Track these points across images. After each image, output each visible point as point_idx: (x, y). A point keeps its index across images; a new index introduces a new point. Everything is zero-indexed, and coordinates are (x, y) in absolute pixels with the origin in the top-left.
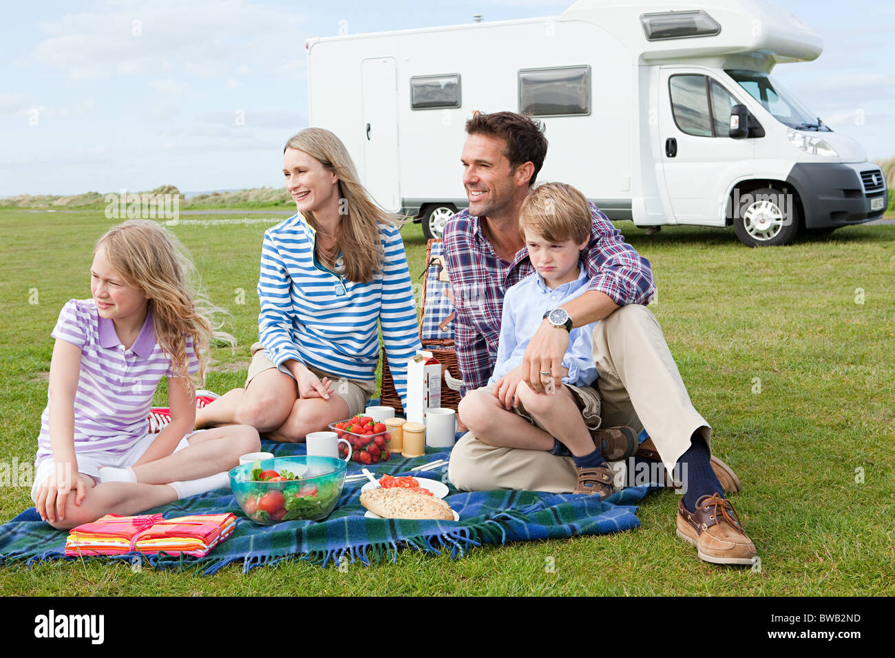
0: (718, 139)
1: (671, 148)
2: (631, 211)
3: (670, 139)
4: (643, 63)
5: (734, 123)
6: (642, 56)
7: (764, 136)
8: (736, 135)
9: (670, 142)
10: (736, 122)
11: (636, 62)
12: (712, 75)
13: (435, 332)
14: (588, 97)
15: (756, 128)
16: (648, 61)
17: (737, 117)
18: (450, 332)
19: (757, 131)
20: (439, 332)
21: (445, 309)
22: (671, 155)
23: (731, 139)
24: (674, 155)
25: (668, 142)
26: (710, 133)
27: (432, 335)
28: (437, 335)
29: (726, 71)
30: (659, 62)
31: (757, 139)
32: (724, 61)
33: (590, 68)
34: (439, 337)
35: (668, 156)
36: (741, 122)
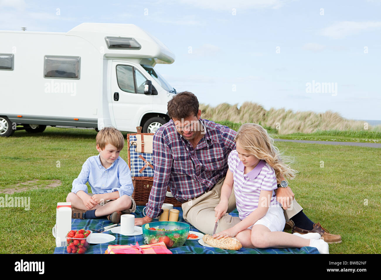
0: (137, 94)
1: (116, 97)
2: (97, 124)
3: (116, 93)
4: (105, 58)
5: (146, 88)
6: (105, 55)
7: (157, 94)
8: (147, 93)
9: (116, 94)
10: (147, 88)
11: (102, 58)
12: (135, 66)
13: (137, 174)
14: (79, 71)
15: (154, 91)
16: (107, 57)
17: (148, 86)
18: (143, 174)
19: (154, 92)
20: (139, 174)
21: (140, 164)
22: (116, 100)
23: (145, 95)
24: (118, 100)
25: (115, 94)
26: (134, 92)
27: (136, 175)
28: (138, 175)
29: (141, 65)
30: (113, 59)
31: (154, 96)
32: (140, 61)
33: (80, 58)
34: (139, 176)
35: (115, 100)
36: (149, 88)
